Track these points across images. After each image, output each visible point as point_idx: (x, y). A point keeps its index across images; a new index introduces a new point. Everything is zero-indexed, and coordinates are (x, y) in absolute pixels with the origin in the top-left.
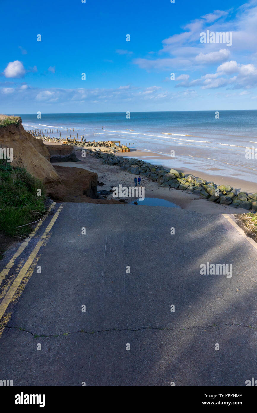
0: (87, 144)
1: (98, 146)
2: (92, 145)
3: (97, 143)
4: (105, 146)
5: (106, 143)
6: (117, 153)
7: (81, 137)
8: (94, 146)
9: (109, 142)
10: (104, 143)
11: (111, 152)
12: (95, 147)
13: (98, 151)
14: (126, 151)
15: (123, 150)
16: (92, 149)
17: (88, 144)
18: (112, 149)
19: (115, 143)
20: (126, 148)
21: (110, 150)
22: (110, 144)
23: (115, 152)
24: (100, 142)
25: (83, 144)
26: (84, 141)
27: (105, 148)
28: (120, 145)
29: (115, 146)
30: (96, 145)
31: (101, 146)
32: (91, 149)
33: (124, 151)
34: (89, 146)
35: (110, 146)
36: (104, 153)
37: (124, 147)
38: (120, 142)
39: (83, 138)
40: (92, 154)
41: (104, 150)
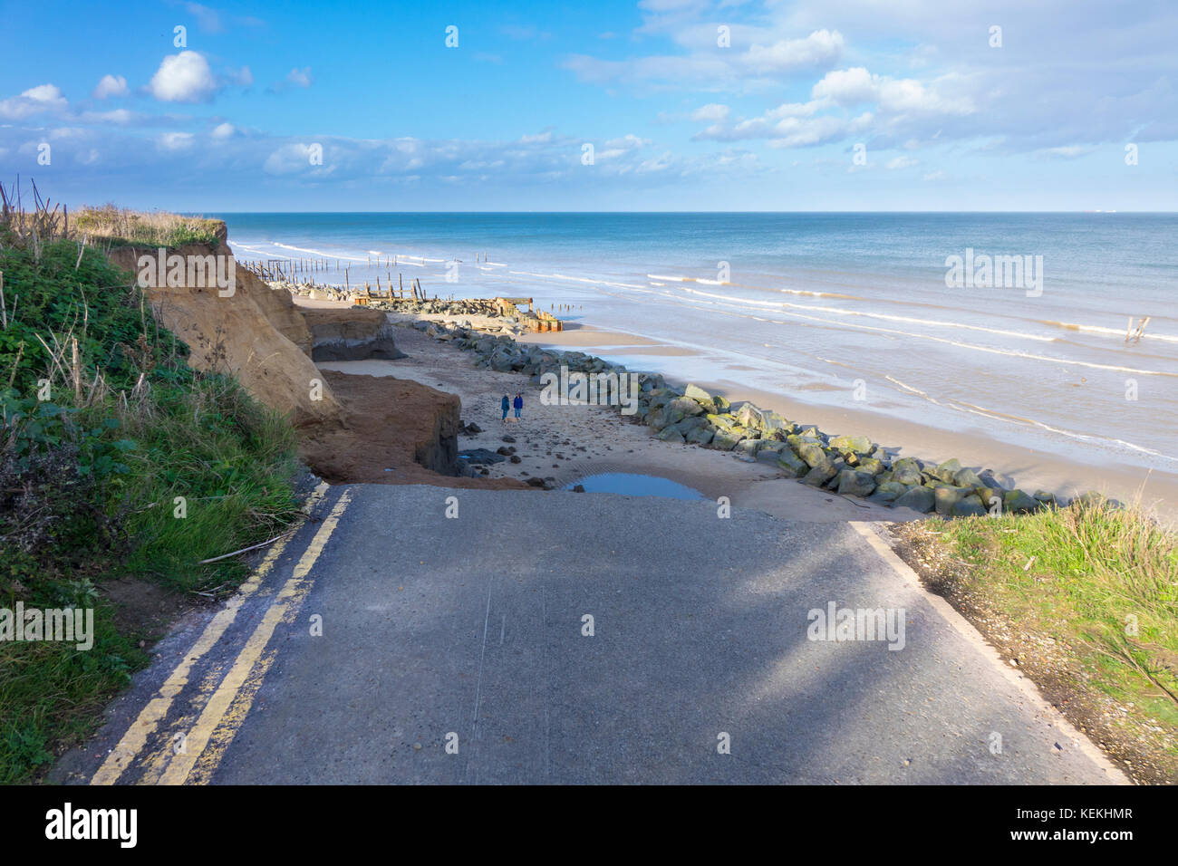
0: (428, 306)
1: (462, 313)
2: (444, 309)
3: (459, 303)
4: (484, 313)
5: (489, 305)
6: (522, 334)
7: (412, 283)
8: (453, 313)
9: (499, 301)
10: (481, 304)
11: (504, 330)
12: (455, 314)
13: (463, 329)
14: (550, 328)
15: (540, 325)
16: (446, 321)
17: (432, 306)
18: (508, 322)
19: (518, 303)
20: (551, 318)
21: (501, 325)
22: (502, 308)
23: (515, 330)
24: (471, 301)
25: (416, 307)
26: (419, 296)
27: (484, 317)
28: (530, 311)
29: (516, 314)
30: (459, 310)
31: (471, 313)
32: (443, 322)
33: (543, 328)
34: (436, 312)
35: (499, 311)
36: (482, 333)
37: (543, 318)
38: (531, 300)
39: (417, 288)
40: (444, 336)
41: (481, 326)
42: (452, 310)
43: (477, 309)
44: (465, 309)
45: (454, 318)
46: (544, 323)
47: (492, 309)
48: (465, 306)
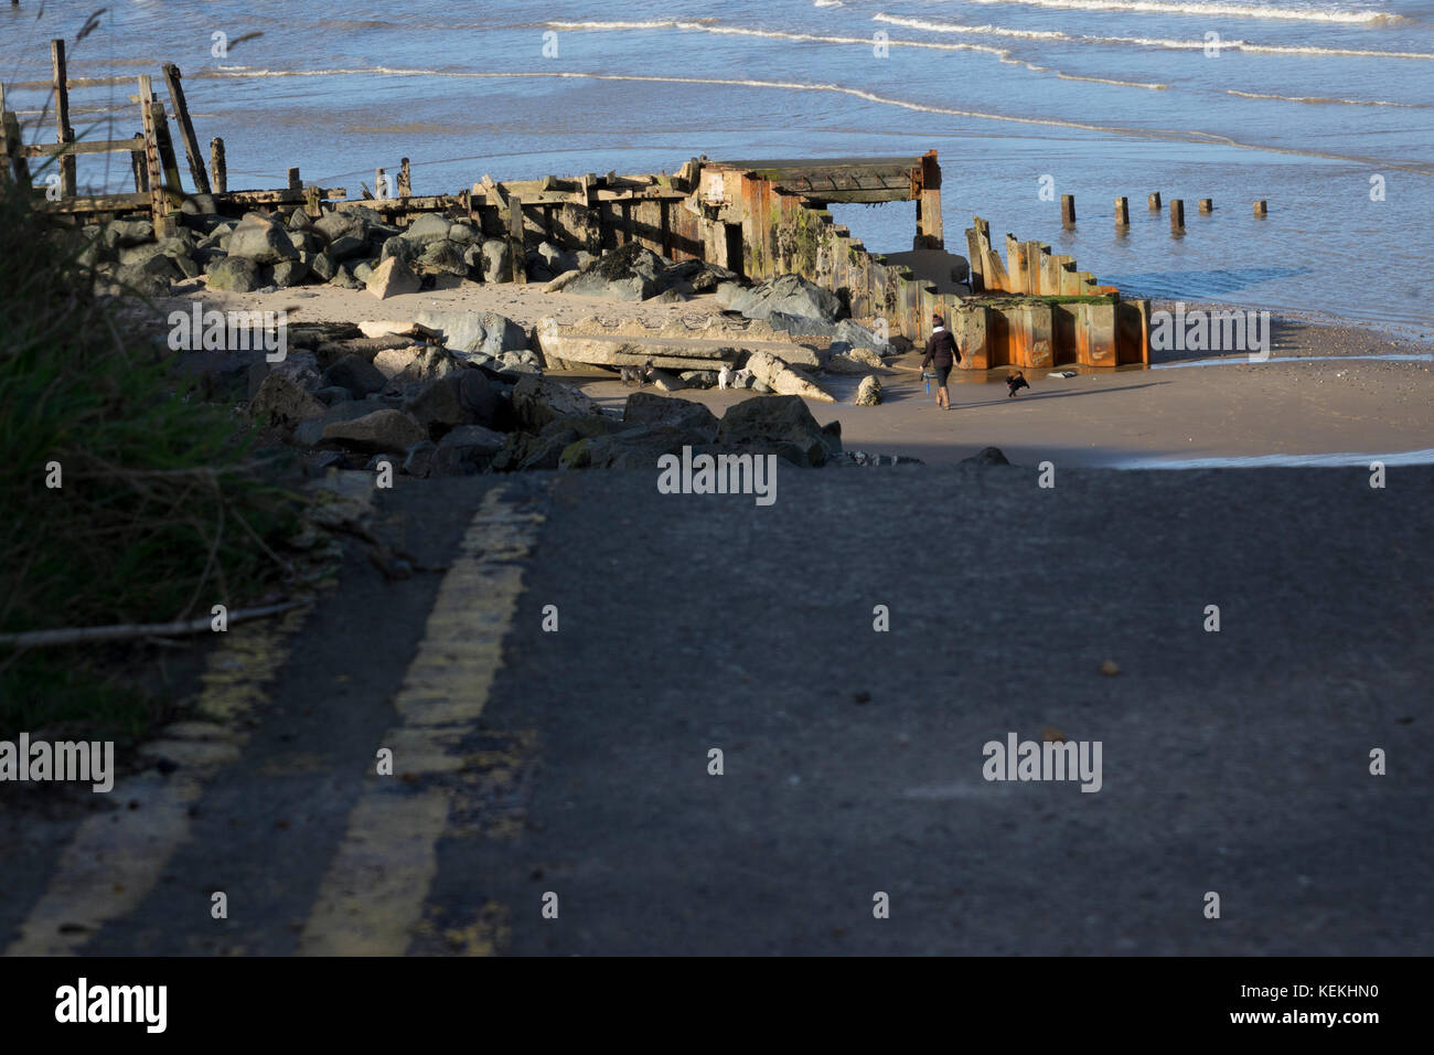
0: (251, 238)
1: (476, 273)
2: (353, 253)
3: (446, 209)
4: (619, 269)
5: (648, 215)
6: (880, 396)
7: (143, 93)
8: (409, 278)
9: (715, 186)
10: (597, 213)
11: (757, 366)
12: (429, 284)
13: (488, 371)
14: (1063, 347)
15: (998, 331)
16: (373, 330)
17: (278, 236)
18: (782, 321)
19: (843, 196)
20: (1068, 285)
21: (733, 338)
22: (734, 232)
23: (830, 370)
24: (530, 191)
25: (172, 246)
26: (188, 184)
27: (619, 297)
28: (927, 243)
29: (835, 266)
30: (450, 253)
31: (537, 271)
32: (353, 332)
33: (1021, 355)
34: (304, 277)
35: (718, 253)
36: (613, 394)
37: (1014, 281)
38: (930, 173)
39: (174, 128)
40: (371, 420)
41: (602, 354)
42: (408, 256)
43: (567, 245)
44: (493, 251)
45: (421, 309)
46: (1025, 318)
47: (667, 237)
48: (489, 224)
